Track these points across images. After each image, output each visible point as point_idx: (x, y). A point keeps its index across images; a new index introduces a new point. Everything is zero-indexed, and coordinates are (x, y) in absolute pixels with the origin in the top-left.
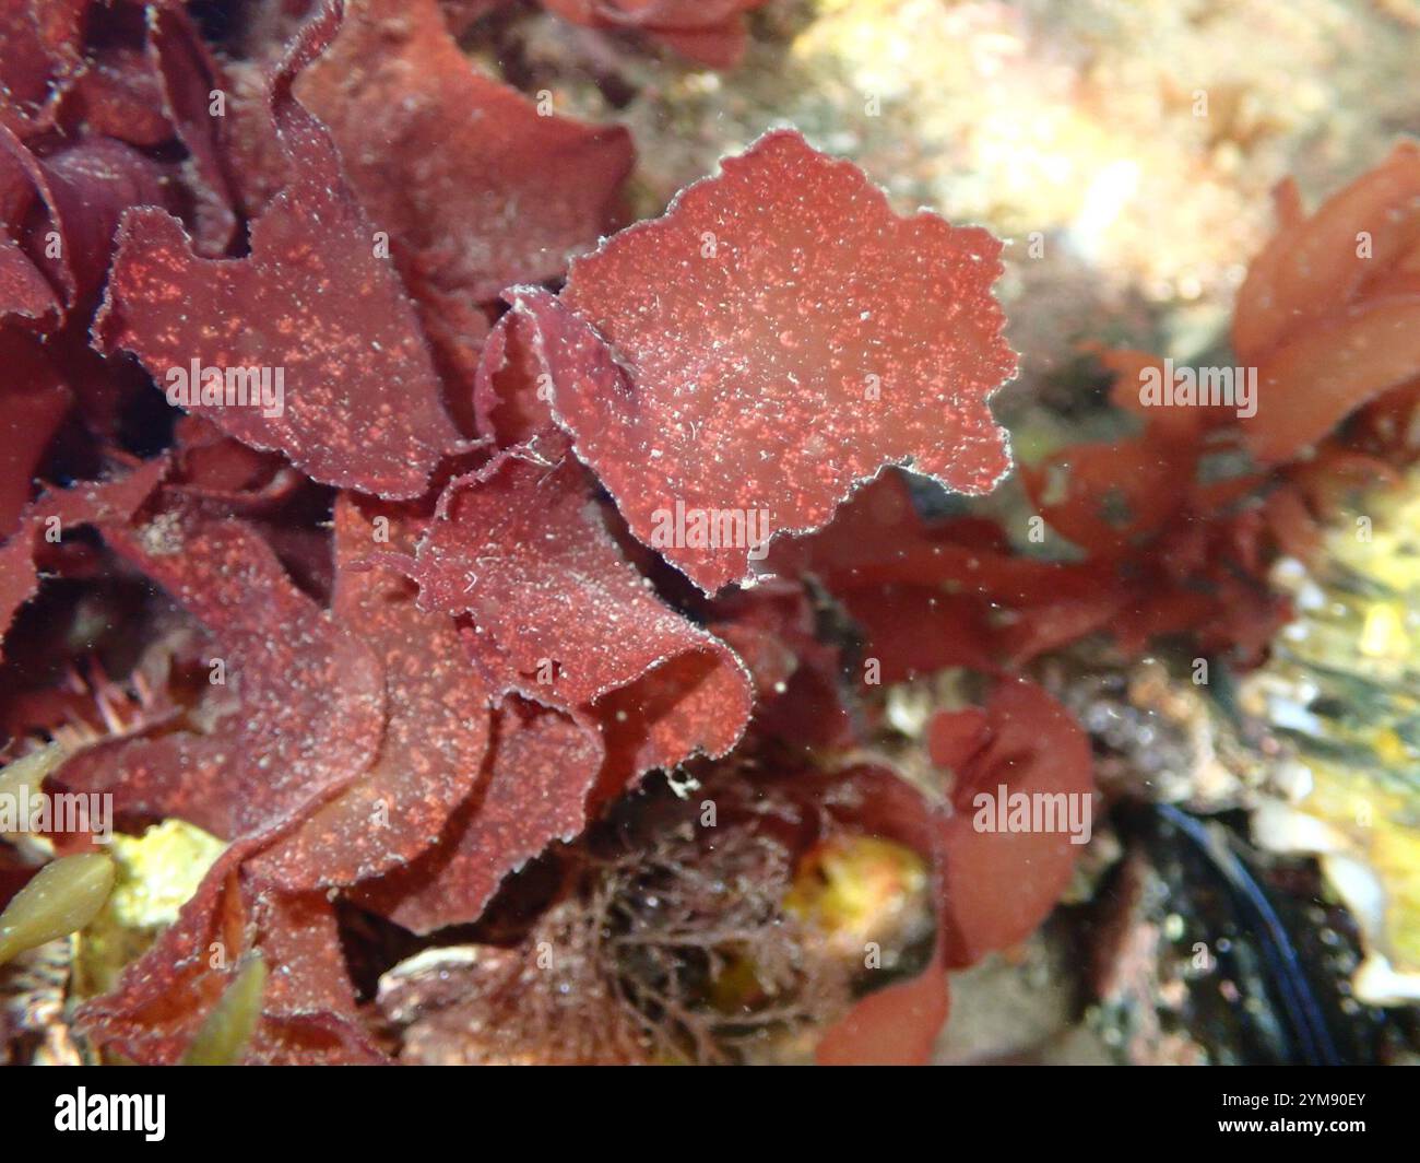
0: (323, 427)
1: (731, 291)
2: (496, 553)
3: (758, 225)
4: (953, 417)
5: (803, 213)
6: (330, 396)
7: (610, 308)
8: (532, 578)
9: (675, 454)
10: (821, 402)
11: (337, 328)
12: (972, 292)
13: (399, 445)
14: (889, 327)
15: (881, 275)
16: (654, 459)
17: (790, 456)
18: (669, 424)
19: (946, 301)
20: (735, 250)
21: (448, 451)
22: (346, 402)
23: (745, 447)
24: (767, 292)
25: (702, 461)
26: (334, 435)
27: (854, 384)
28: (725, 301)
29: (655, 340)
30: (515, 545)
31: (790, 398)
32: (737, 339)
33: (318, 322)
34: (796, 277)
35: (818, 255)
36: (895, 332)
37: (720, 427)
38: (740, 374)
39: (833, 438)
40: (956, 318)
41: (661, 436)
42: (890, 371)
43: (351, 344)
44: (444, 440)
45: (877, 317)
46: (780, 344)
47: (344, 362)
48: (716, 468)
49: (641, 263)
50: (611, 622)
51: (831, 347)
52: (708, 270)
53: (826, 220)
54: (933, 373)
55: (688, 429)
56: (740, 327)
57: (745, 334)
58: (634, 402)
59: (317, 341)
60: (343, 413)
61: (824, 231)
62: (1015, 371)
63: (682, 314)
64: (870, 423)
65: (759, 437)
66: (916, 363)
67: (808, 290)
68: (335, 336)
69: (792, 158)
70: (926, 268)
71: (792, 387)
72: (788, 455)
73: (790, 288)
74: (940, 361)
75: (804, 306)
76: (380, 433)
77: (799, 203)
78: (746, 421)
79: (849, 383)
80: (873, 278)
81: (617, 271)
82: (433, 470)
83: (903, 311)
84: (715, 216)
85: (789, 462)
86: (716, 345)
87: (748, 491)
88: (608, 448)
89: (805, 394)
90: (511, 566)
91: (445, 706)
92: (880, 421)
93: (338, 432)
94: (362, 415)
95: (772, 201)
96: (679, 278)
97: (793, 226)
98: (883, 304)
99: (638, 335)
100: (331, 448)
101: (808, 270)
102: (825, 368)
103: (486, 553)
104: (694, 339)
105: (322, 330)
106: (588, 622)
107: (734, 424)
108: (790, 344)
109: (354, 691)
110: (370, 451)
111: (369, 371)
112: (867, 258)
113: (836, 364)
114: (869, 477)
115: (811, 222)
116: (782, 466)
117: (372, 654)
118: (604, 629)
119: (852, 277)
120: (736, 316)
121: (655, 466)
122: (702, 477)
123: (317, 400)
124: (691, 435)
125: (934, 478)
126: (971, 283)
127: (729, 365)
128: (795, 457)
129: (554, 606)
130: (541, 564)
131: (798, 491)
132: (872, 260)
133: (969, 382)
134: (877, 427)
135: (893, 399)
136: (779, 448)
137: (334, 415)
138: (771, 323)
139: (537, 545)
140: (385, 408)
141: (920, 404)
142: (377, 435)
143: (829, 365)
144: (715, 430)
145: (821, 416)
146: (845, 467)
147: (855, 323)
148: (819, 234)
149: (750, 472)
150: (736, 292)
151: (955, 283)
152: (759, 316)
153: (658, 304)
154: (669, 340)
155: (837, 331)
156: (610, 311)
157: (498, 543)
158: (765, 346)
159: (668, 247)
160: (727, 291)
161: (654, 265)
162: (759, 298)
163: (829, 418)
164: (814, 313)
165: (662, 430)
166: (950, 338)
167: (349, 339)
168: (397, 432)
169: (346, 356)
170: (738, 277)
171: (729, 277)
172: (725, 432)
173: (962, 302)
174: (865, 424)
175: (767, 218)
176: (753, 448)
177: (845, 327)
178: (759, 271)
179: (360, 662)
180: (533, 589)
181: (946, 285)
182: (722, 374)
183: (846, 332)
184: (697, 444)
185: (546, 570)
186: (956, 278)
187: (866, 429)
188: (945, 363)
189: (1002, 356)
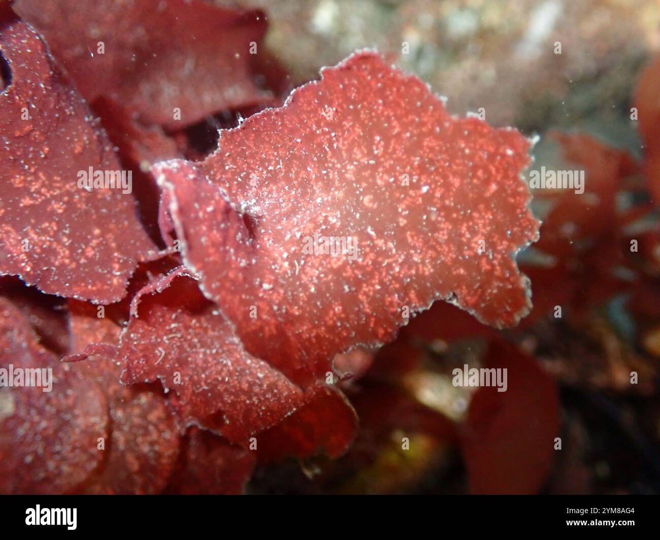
0: (51, 251)
1: (330, 162)
2: (178, 330)
3: (350, 118)
4: (488, 267)
5: (383, 112)
6: (55, 228)
7: (249, 164)
8: (203, 344)
9: (282, 286)
10: (391, 250)
11: (59, 179)
12: (506, 177)
13: (106, 260)
14: (442, 198)
15: (438, 161)
16: (265, 291)
17: (366, 289)
18: (279, 261)
19: (487, 182)
20: (333, 134)
21: (143, 259)
22: (67, 232)
23: (334, 283)
24: (355, 166)
25: (301, 292)
26: (59, 257)
27: (415, 238)
28: (326, 169)
29: (278, 192)
30: (191, 321)
31: (369, 246)
32: (333, 198)
33: (43, 178)
34: (376, 157)
35: (392, 142)
36: (447, 202)
37: (317, 265)
38: (333, 226)
39: (399, 277)
40: (494, 194)
41: (272, 272)
42: (443, 229)
43: (70, 189)
44: (139, 252)
45: (434, 190)
46: (363, 205)
47: (64, 203)
48: (311, 297)
49: (270, 136)
50: (258, 378)
51: (400, 210)
52: (315, 146)
53: (398, 118)
54: (474, 233)
55: (292, 265)
56: (337, 189)
57: (339, 194)
58: (253, 246)
59: (43, 190)
60: (65, 239)
61: (398, 125)
62: (537, 235)
63: (297, 173)
64: (427, 267)
65: (344, 274)
66: (462, 225)
67: (384, 167)
68: (58, 185)
69: (373, 72)
70: (471, 157)
71: (369, 237)
72: (365, 288)
73: (372, 165)
74: (480, 225)
75: (381, 178)
76: (93, 252)
77: (379, 105)
78: (336, 263)
79: (412, 237)
80: (432, 162)
81: (253, 140)
82: (131, 277)
83: (454, 187)
84: (319, 109)
85: (366, 294)
86: (319, 200)
87: (335, 314)
88: (228, 285)
89: (380, 242)
90: (189, 337)
91: (150, 422)
92: (434, 267)
93: (62, 254)
94: (79, 239)
95: (361, 102)
96: (295, 149)
97: (375, 120)
98: (439, 181)
99: (267, 186)
100: (56, 267)
101: (385, 152)
102: (395, 225)
103: (171, 331)
104: (304, 194)
105: (47, 183)
106: (243, 378)
107: (327, 264)
108: (370, 205)
109: (87, 414)
110: (85, 265)
111: (84, 206)
112: (428, 147)
113: (403, 222)
114: (424, 308)
115: (388, 119)
116: (360, 297)
117: (98, 391)
118: (255, 383)
119: (417, 161)
120: (333, 181)
121: (265, 297)
122: (301, 303)
123: (45, 232)
124: (295, 271)
125: (472, 312)
126: (506, 171)
127: (326, 217)
128: (369, 290)
129: (219, 367)
130: (211, 333)
131: (371, 316)
132: (432, 149)
133: (501, 242)
134: (432, 270)
135: (444, 251)
136: (358, 283)
137: (59, 241)
138: (357, 189)
139: (208, 321)
140: (97, 231)
141: (463, 256)
142: (90, 253)
143: (398, 223)
144: (313, 266)
145: (390, 260)
146: (407, 299)
147: (418, 194)
148: (394, 128)
149: (336, 300)
150: (334, 164)
151: (493, 170)
152: (349, 183)
153: (281, 166)
154: (286, 193)
155: (404, 198)
156: (249, 167)
157: (179, 322)
158: (353, 206)
159: (287, 127)
160: (328, 162)
161: (278, 138)
162: (349, 170)
163: (396, 262)
164: (388, 185)
165: (273, 267)
166: (488, 208)
167: (67, 186)
168: (106, 251)
169: (66, 199)
170: (336, 153)
171: (329, 152)
172: (320, 269)
173: (498, 183)
174: (423, 267)
175: (356, 112)
176: (338, 283)
177: (411, 197)
178: (350, 151)
179: (91, 394)
180: (205, 354)
181: (486, 170)
182: (321, 225)
183: (411, 200)
184: (299, 278)
185: (212, 338)
186: (494, 166)
187: (424, 271)
188: (484, 226)
189: (528, 223)
